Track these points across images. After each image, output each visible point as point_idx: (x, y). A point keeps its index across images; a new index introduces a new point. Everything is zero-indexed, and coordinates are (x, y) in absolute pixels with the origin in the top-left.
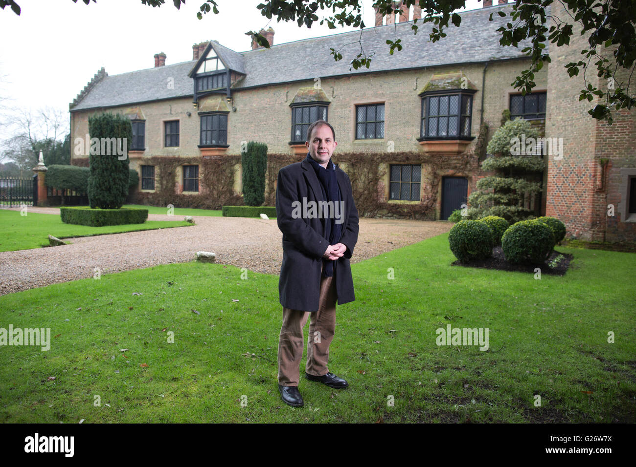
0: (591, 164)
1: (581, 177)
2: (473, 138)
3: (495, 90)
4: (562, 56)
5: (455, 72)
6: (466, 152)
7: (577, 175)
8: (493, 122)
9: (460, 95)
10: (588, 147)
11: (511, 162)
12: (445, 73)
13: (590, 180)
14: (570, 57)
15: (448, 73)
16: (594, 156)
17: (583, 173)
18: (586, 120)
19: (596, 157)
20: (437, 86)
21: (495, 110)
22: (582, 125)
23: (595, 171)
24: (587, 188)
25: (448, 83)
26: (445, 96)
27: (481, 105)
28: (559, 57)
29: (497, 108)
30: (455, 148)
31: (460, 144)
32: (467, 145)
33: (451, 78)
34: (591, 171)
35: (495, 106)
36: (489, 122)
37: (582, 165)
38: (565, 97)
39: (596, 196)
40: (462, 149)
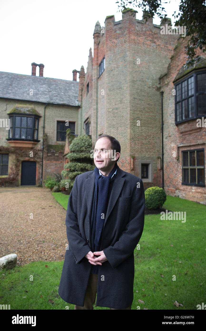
0: (128, 158)
1: (124, 164)
2: (39, 141)
3: (50, 118)
4: (110, 109)
5: (30, 105)
6: (35, 148)
7: (121, 163)
8: (50, 134)
9: (33, 118)
10: (126, 150)
11: (86, 156)
12: (23, 104)
13: (128, 165)
14: (114, 110)
15: (26, 105)
16: (129, 155)
17: (125, 162)
18: (125, 139)
19: (130, 155)
20: (20, 110)
21: (50, 128)
22: (123, 141)
23: (130, 161)
24: (127, 169)
25: (27, 110)
26: (25, 117)
27: (43, 124)
28: (109, 109)
29: (51, 127)
30: (30, 146)
31: (33, 144)
32: (36, 144)
33: (28, 108)
34: (129, 161)
35: (50, 126)
36: (47, 133)
37: (124, 158)
38: (113, 128)
39: (131, 172)
40: (34, 146)
